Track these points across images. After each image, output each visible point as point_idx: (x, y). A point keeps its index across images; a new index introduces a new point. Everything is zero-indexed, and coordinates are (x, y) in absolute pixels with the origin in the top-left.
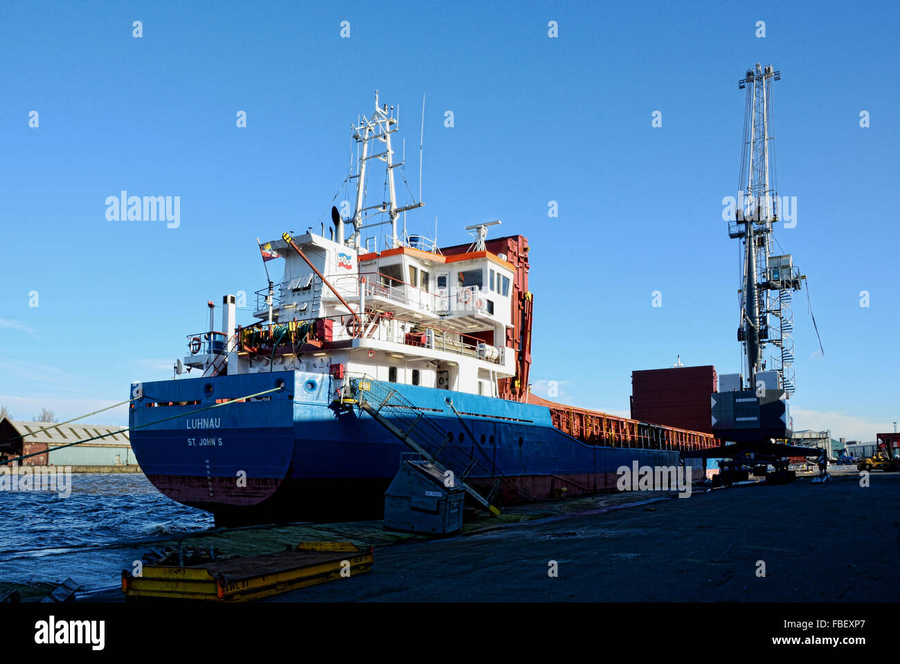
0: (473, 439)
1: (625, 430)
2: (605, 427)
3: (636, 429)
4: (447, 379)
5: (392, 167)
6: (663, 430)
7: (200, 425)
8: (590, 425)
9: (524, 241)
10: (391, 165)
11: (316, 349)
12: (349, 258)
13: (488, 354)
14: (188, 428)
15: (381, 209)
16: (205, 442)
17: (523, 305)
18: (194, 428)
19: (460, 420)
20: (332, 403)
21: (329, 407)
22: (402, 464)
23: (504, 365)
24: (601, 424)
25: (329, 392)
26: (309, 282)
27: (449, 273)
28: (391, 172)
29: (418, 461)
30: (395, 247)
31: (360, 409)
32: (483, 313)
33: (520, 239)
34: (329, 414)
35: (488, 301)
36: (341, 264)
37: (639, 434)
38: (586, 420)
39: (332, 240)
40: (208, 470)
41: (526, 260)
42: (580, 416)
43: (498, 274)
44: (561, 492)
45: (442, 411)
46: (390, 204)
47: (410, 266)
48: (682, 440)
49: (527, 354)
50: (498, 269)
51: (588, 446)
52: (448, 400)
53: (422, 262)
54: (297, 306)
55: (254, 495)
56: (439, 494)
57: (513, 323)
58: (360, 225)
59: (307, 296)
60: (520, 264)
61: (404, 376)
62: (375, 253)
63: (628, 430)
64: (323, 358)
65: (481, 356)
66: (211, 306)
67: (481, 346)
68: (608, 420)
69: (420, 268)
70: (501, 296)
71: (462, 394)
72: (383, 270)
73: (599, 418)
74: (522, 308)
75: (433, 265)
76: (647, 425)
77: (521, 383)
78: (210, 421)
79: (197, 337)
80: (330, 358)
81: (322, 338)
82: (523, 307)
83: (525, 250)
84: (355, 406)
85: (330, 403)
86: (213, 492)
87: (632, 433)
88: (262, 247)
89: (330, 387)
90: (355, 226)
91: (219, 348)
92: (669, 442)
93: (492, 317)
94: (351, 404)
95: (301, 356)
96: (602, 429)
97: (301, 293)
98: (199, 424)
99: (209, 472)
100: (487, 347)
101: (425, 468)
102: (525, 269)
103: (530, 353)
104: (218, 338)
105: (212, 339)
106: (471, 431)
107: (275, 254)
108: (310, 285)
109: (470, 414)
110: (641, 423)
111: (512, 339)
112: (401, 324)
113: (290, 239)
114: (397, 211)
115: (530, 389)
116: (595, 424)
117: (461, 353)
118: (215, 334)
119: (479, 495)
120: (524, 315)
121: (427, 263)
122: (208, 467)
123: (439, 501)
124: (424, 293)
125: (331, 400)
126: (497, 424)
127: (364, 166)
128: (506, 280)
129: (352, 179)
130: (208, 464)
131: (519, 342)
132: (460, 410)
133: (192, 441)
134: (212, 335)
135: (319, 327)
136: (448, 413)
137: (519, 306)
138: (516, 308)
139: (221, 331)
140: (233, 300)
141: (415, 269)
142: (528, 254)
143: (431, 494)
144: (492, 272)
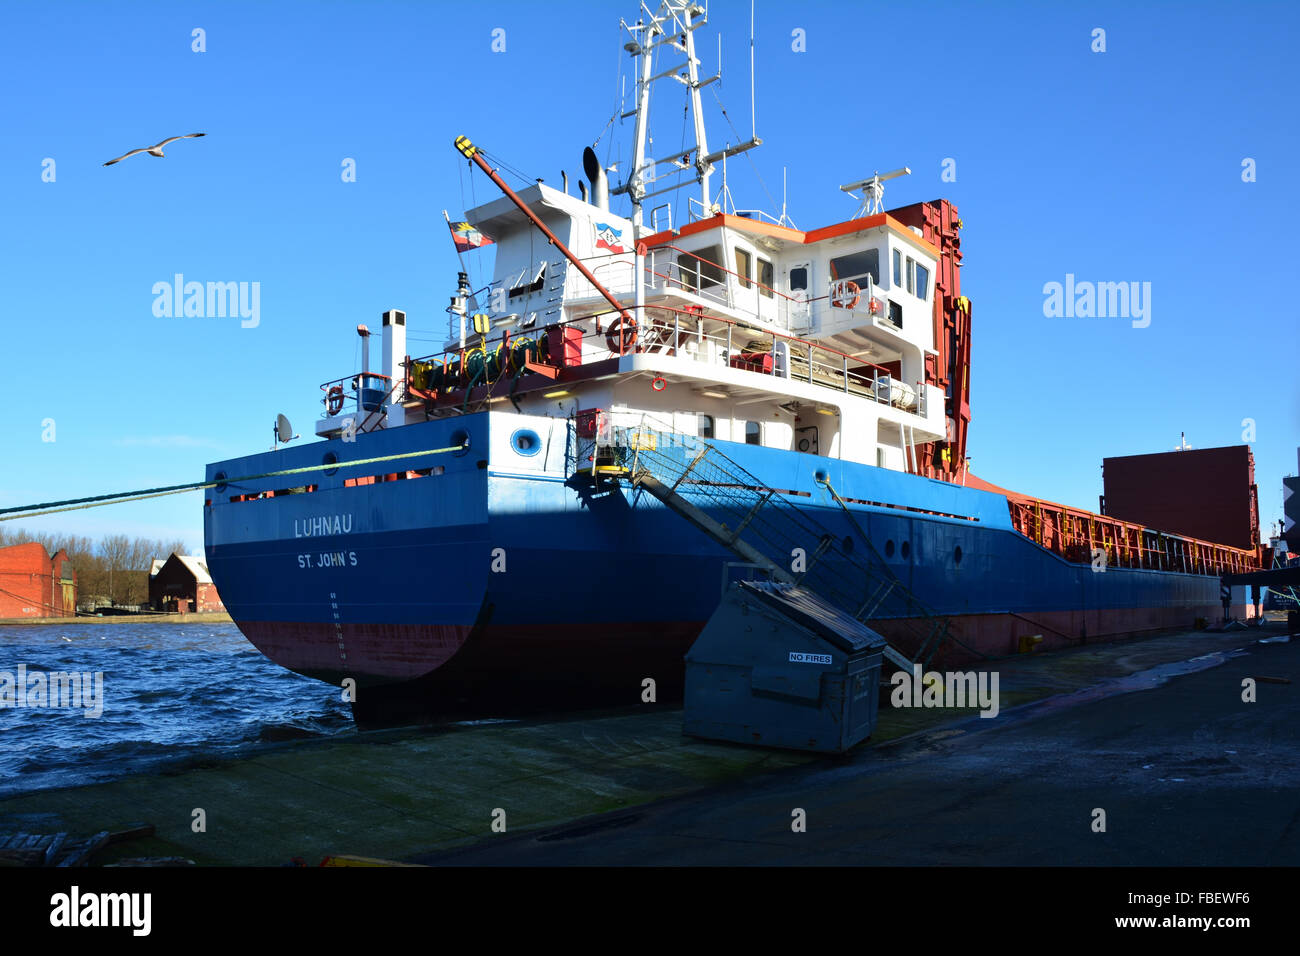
0: (870, 547)
1: (1123, 540)
2: (1092, 535)
3: (1140, 538)
4: (815, 442)
5: (697, 86)
6: (1180, 542)
7: (317, 530)
8: (1069, 531)
9: (951, 211)
10: (696, 84)
11: (547, 384)
12: (617, 233)
13: (895, 395)
14: (298, 536)
15: (679, 163)
16: (327, 560)
17: (953, 320)
18: (307, 535)
19: (845, 513)
20: (574, 475)
21: (568, 483)
22: (727, 589)
23: (925, 416)
24: (1085, 529)
25: (566, 455)
26: (539, 275)
27: (813, 262)
28: (696, 95)
29: (767, 583)
30: (708, 214)
31: (634, 488)
32: (882, 324)
33: (943, 205)
34: (570, 499)
35: (893, 304)
36: (602, 244)
37: (1145, 546)
38: (1061, 522)
39: (584, 200)
40: (336, 611)
41: (956, 243)
42: (1052, 514)
43: (909, 260)
44: (1030, 642)
45: (809, 495)
46: (696, 149)
47: (737, 249)
48: (1207, 557)
49: (963, 402)
50: (907, 250)
51: (1071, 565)
52: (820, 476)
53: (760, 244)
54: (517, 319)
55: (418, 657)
56: (826, 659)
57: (936, 348)
58: (641, 193)
59: (537, 300)
60: (946, 250)
61: (730, 430)
62: (670, 232)
63: (1127, 541)
64: (563, 401)
65: (883, 397)
66: (363, 333)
67: (882, 381)
68: (1097, 522)
69: (756, 254)
70: (913, 298)
71: (848, 465)
72: (686, 260)
73: (1083, 519)
74: (951, 324)
75: (780, 247)
76: (1155, 532)
77: (954, 454)
78: (333, 520)
79: (337, 385)
80: (577, 401)
81: (557, 361)
82: (954, 321)
83: (954, 226)
84: (624, 482)
85: (569, 476)
86: (345, 651)
87: (1134, 543)
88: (454, 227)
89: (568, 444)
90: (632, 196)
91: (374, 401)
92: (1188, 559)
93: (899, 333)
94: (615, 477)
95: (519, 400)
96: (1087, 536)
97: (525, 296)
98: (315, 527)
99: (336, 616)
100: (893, 382)
101: (782, 596)
102: (955, 259)
103: (967, 401)
104: (372, 384)
105: (361, 385)
106: (866, 532)
107: (476, 238)
108: (541, 281)
109: (864, 502)
110: (1148, 531)
111: (934, 377)
112: (721, 349)
113: (473, 150)
114: (709, 160)
115: (968, 466)
116: (1076, 530)
117: (844, 390)
118: (366, 376)
119: (898, 654)
120: (954, 337)
121: (769, 245)
122: (335, 606)
123: (825, 673)
124: (764, 299)
125: (572, 470)
126: (914, 522)
127: (646, 93)
128: (923, 272)
129: (624, 119)
130: (334, 601)
131: (947, 382)
132: (845, 493)
133: (305, 560)
134: (361, 380)
135: (552, 343)
136: (819, 498)
137: (946, 321)
138: (941, 324)
139: (379, 372)
140: (400, 319)
141: (747, 255)
142: (959, 234)
143: (805, 658)
144: (897, 253)
